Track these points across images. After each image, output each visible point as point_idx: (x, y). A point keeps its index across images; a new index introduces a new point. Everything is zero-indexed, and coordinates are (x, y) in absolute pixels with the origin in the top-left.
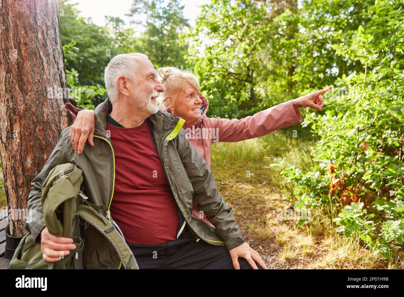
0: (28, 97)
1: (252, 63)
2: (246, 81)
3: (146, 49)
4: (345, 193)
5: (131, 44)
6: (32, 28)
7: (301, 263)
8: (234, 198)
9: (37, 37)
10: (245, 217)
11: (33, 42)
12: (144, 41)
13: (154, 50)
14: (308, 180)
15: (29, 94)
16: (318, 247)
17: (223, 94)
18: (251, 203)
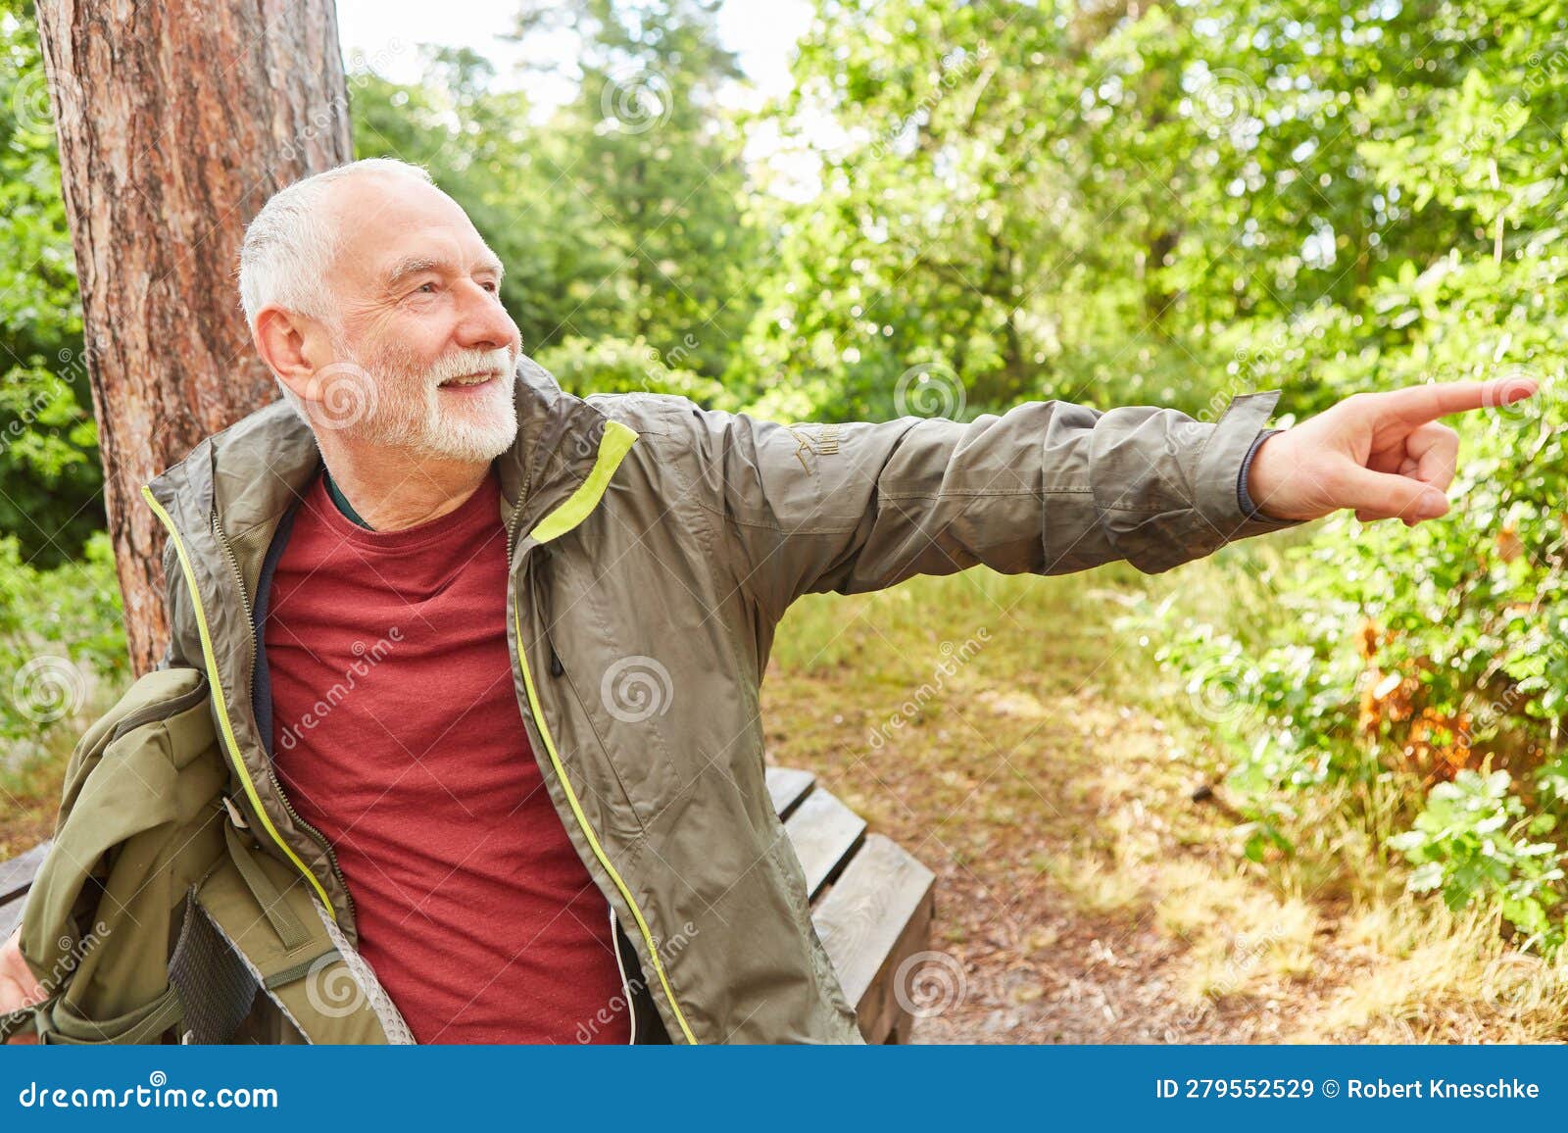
0: (236, 375)
1: (1011, 222)
2: (986, 290)
3: (579, 172)
4: (1421, 733)
5: (521, 149)
6: (249, 98)
7: (1271, 1010)
8: (976, 755)
9: (268, 135)
10: (1027, 830)
11: (255, 155)
12: (570, 139)
13: (611, 175)
14: (1273, 683)
15: (243, 360)
16: (1330, 948)
17: (899, 345)
18: (1043, 774)
